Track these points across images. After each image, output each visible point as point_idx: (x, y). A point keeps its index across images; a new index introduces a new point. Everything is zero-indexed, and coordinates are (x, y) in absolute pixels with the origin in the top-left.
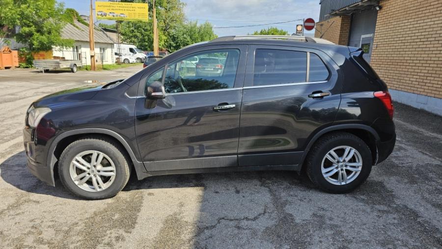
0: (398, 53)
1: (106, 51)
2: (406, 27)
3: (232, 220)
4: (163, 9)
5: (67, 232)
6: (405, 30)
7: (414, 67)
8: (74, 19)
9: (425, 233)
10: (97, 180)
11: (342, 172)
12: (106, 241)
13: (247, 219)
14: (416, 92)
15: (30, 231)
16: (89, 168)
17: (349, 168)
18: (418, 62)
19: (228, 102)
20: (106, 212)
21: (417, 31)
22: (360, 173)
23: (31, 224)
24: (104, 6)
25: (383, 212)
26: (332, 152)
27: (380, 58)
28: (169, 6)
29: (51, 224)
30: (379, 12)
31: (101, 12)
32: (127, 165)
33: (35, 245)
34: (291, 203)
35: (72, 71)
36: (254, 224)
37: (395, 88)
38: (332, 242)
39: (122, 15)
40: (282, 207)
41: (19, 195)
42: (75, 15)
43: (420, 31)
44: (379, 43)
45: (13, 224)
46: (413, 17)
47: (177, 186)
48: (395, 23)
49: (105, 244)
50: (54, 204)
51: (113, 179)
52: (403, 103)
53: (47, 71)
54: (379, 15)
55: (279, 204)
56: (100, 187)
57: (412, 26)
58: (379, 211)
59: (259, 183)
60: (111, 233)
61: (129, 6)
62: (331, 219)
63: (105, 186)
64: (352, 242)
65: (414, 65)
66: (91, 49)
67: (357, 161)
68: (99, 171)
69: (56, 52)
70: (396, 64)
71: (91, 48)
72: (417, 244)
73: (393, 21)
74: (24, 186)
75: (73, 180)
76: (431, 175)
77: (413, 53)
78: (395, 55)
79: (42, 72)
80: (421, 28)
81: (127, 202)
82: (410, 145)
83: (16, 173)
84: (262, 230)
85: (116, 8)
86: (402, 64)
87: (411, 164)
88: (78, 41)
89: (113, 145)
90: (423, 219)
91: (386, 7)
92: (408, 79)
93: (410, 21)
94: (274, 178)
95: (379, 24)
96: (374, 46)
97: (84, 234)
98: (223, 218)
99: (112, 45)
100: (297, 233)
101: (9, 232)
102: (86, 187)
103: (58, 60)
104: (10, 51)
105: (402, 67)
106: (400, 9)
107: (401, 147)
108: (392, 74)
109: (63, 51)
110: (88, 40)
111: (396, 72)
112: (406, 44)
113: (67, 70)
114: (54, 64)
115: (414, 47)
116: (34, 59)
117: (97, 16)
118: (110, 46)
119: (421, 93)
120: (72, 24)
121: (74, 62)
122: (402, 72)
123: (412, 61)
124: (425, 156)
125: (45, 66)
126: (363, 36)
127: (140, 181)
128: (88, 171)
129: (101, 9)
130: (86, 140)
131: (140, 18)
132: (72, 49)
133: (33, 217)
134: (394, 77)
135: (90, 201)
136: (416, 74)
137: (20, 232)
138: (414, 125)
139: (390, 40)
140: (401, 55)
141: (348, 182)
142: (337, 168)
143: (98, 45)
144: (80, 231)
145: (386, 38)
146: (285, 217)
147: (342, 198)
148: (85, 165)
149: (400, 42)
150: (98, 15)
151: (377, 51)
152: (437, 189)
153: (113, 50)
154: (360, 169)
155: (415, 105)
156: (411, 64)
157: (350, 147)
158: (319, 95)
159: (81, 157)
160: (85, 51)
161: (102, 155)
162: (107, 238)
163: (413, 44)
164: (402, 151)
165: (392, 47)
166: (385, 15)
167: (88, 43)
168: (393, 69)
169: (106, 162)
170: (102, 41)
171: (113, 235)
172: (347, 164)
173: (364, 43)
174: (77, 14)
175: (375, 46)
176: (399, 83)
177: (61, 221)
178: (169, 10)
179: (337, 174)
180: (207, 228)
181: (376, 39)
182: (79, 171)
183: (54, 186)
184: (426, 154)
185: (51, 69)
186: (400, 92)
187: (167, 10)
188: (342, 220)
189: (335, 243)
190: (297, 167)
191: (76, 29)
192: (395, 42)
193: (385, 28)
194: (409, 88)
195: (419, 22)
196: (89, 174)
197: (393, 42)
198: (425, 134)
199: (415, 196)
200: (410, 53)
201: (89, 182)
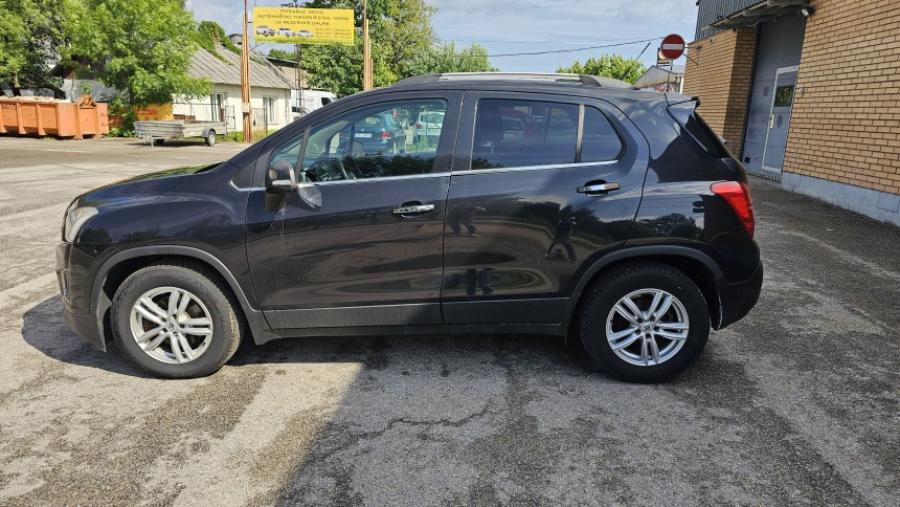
0: (844, 105)
1: (275, 103)
2: (860, 51)
3: (417, 423)
4: (391, 19)
5: (110, 433)
6: (858, 57)
7: (873, 135)
8: (215, 42)
9: (789, 463)
10: (179, 342)
11: (649, 340)
12: (174, 451)
13: (446, 422)
14: (877, 187)
15: (47, 428)
16: (164, 320)
17: (661, 333)
18: (882, 123)
19: (421, 201)
20: (190, 400)
21: (882, 60)
22: (686, 344)
23: (53, 416)
24: (269, 16)
25: (720, 420)
26: (627, 300)
27: (810, 116)
28: (402, 13)
29: (86, 417)
30: (809, 20)
31: (264, 27)
32: (234, 316)
33: (49, 451)
34: (540, 397)
35: (207, 143)
36: (455, 433)
37: (836, 179)
38: (594, 470)
39: (304, 34)
40: (521, 403)
41: (46, 365)
42: (218, 34)
43: (887, 59)
44: (807, 85)
45: (23, 414)
46: (875, 30)
47: (334, 360)
48: (840, 43)
49: (172, 455)
50: (103, 383)
51: (208, 341)
52: (851, 209)
53: (160, 143)
54: (810, 25)
55: (517, 400)
56: (185, 356)
57: (871, 49)
58: (713, 418)
59: (492, 358)
60: (187, 438)
61: (318, 15)
62: (608, 429)
63: (193, 354)
64: (634, 471)
65: (874, 129)
66: (244, 101)
67: (680, 319)
68: (182, 326)
69: (180, 107)
70: (840, 128)
71: (243, 98)
72: (764, 482)
73: (835, 39)
74: (60, 351)
75: (137, 340)
76: (850, 354)
77: (873, 104)
78: (839, 110)
79: (149, 144)
80: (890, 52)
81: (233, 384)
82: (830, 295)
83: (52, 328)
84: (466, 444)
85: (293, 19)
86: (851, 128)
87: (816, 331)
88: (221, 84)
89: (208, 277)
90: (797, 437)
91: (823, 10)
92: (862, 159)
93: (868, 38)
94: (526, 351)
95: (809, 45)
96: (797, 91)
97: (139, 437)
98: (401, 420)
99: (287, 92)
100: (533, 451)
101: (12, 428)
102: (159, 355)
103: (181, 122)
104: (93, 105)
105: (850, 134)
106: (851, 13)
107: (809, 297)
108: (831, 150)
109: (191, 104)
110: (239, 83)
111: (839, 145)
112: (860, 86)
113: (199, 140)
114: (172, 130)
115: (876, 91)
116: (137, 120)
117: (255, 35)
118: (282, 93)
119: (888, 189)
120: (210, 52)
121: (210, 126)
122: (850, 146)
123: (870, 123)
124: (854, 317)
125: (156, 133)
126: (780, 71)
127: (260, 346)
128: (163, 324)
129: (264, 21)
130: (159, 267)
131: (339, 39)
132: (208, 100)
133: (59, 404)
134: (836, 156)
135: (168, 381)
136: (878, 149)
137: (30, 430)
138: (857, 254)
139: (830, 78)
140: (849, 110)
141: (661, 361)
142: (638, 332)
143: (259, 92)
144: (134, 430)
145: (820, 73)
146: (519, 423)
147: (648, 391)
148: (157, 314)
149: (849, 82)
150: (258, 33)
151: (803, 100)
152: (850, 381)
153: (290, 101)
154: (685, 335)
155: (874, 214)
156: (868, 129)
157: (663, 292)
158: (602, 187)
159: (150, 300)
160: (234, 104)
161: (188, 296)
162: (177, 445)
163: (874, 86)
164: (810, 306)
165: (832, 94)
166: (820, 27)
167: (239, 88)
168: (833, 138)
169: (195, 309)
170: (267, 85)
171: (191, 441)
172: (658, 325)
173: (781, 85)
174: (222, 33)
175: (800, 90)
176: (844, 169)
177: (106, 413)
178: (403, 22)
179: (638, 342)
180: (365, 436)
181: (803, 75)
182: (148, 325)
183: (105, 350)
184: (859, 314)
185: (167, 138)
186: (846, 186)
187: (399, 22)
188: (631, 431)
189: (601, 471)
190: (558, 328)
191: (219, 61)
192: (838, 83)
193: (821, 52)
194: (864, 178)
195: (885, 41)
196: (165, 330)
197: (834, 83)
198: (874, 274)
199: (799, 394)
200: (867, 104)
201: (166, 345)
